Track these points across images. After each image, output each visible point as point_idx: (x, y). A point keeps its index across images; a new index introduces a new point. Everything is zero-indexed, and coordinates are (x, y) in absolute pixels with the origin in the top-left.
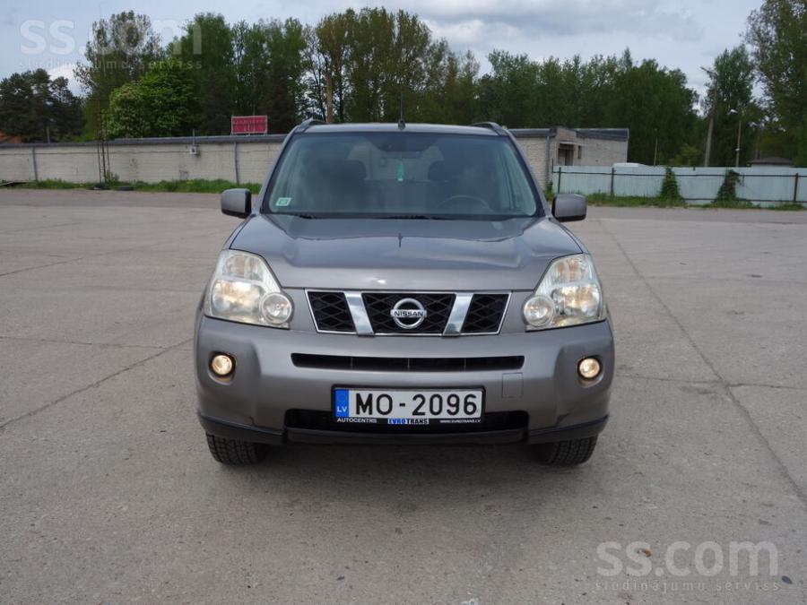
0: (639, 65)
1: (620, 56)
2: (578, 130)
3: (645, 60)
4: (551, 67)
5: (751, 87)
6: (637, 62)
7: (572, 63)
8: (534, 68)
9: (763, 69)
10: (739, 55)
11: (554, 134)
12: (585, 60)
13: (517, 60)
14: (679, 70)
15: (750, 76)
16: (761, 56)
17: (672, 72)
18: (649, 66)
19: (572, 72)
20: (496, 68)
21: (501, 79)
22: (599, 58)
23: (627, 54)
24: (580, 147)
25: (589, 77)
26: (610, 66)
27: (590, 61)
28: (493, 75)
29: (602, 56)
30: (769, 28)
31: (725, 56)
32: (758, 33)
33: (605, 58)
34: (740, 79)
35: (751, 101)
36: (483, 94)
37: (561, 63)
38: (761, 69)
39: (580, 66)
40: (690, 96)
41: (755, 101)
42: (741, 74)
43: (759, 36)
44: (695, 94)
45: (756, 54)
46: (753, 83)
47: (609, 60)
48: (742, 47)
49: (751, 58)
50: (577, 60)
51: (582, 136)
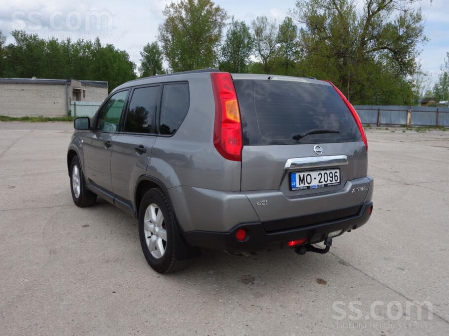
0: (105, 47)
1: (93, 41)
2: (82, 81)
3: (107, 44)
4: (53, 43)
5: (162, 63)
6: (104, 45)
7: (66, 42)
8: (42, 43)
9: (167, 55)
10: (155, 46)
11: (69, 83)
12: (74, 41)
13: (31, 37)
14: (125, 51)
15: (161, 57)
16: (165, 48)
17: (122, 52)
18: (110, 48)
19: (66, 47)
20: (18, 40)
21: (21, 48)
22: (81, 40)
23: (98, 40)
24: (84, 91)
25: (76, 51)
26: (88, 46)
27: (76, 42)
28: (16, 45)
29: (83, 40)
30: (168, 35)
31: (148, 46)
32: (163, 36)
33: (85, 41)
34: (156, 58)
35: (162, 70)
36: (10, 55)
37: (60, 41)
38: (166, 54)
39: (71, 44)
40: (131, 65)
41: (164, 70)
42: (157, 56)
43: (164, 38)
44: (134, 64)
45: (163, 47)
46: (163, 61)
47: (87, 42)
48: (156, 42)
49: (161, 49)
50: (69, 41)
51: (84, 84)
